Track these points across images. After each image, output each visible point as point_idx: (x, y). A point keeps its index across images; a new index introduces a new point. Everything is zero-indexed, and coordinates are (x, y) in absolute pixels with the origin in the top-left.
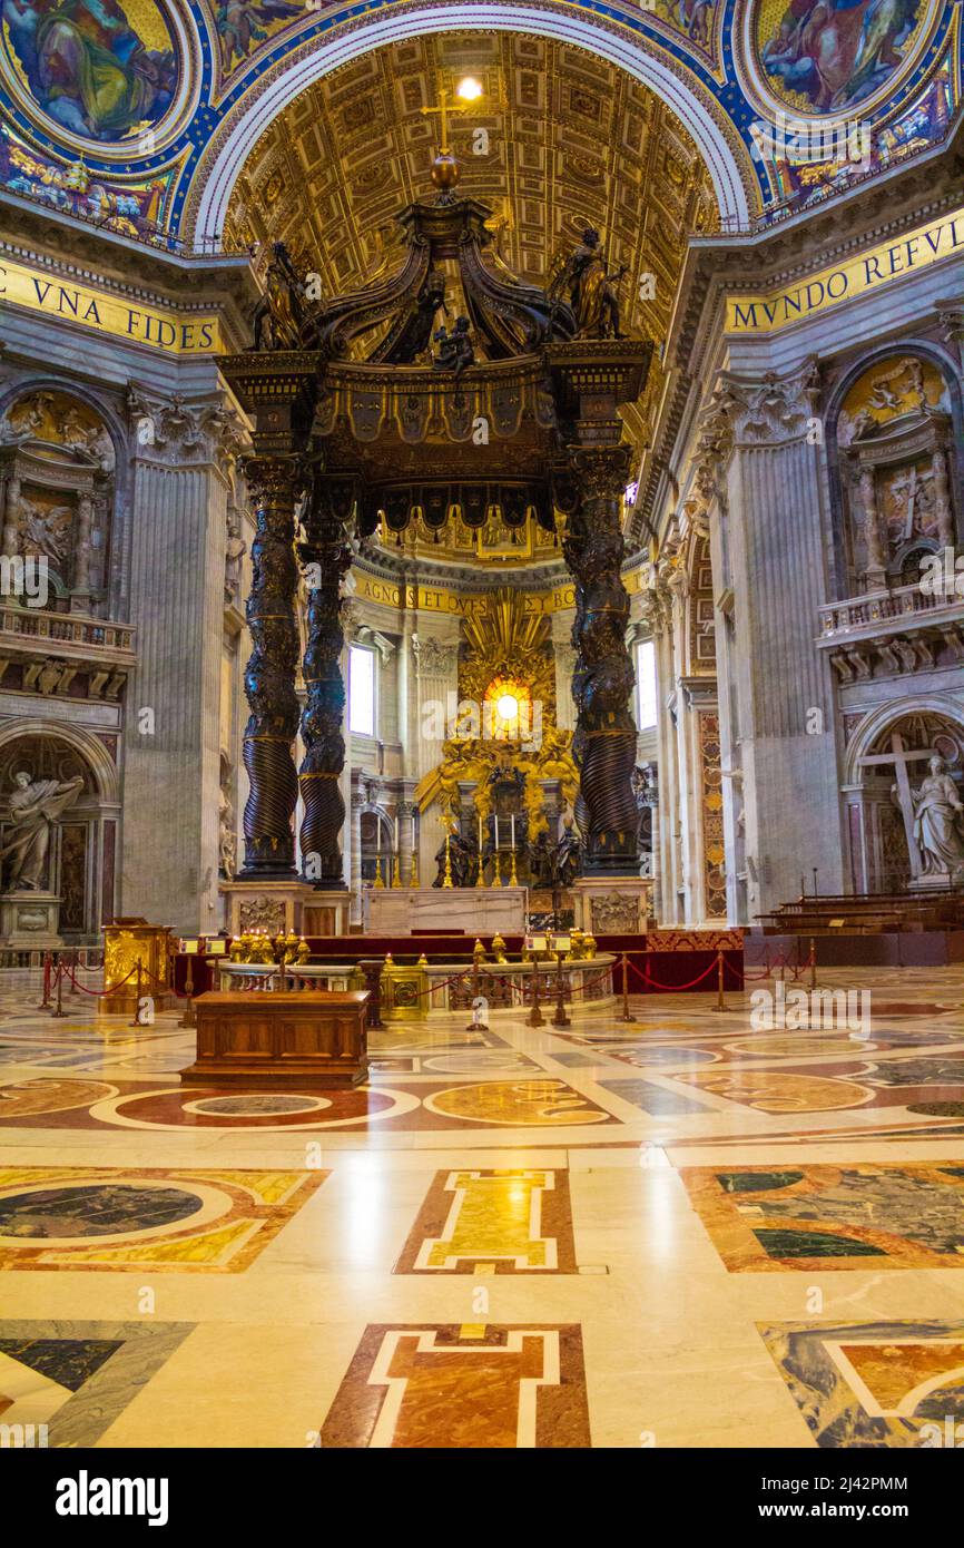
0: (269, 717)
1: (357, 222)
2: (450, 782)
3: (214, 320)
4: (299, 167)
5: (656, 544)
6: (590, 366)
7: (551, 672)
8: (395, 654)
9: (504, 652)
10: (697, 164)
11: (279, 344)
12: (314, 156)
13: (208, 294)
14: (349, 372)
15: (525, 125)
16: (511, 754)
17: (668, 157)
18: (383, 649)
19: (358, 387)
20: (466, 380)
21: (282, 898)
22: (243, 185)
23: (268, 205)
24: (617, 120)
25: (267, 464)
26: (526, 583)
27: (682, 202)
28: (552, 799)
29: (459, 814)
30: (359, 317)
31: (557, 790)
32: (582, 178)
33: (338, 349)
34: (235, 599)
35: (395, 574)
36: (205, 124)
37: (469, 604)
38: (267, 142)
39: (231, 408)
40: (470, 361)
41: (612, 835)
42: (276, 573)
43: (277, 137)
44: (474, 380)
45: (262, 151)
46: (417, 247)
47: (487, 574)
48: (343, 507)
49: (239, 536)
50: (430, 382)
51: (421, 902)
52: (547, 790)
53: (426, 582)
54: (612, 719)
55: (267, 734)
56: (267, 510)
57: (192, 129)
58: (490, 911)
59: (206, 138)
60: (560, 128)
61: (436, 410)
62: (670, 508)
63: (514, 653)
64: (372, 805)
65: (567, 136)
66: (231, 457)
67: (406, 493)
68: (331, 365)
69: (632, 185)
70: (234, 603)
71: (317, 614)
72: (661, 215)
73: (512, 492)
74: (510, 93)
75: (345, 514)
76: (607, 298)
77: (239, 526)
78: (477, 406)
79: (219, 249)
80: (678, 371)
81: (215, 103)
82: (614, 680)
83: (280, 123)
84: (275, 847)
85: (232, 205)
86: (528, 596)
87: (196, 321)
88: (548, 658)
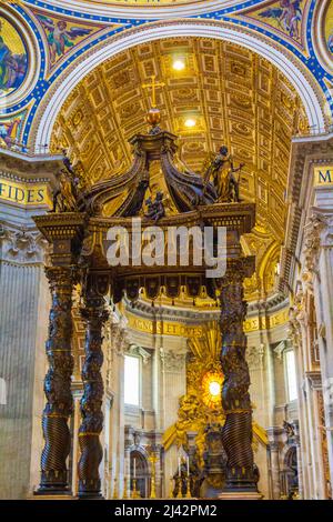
0: (56, 404)
1: (123, 131)
2: (182, 432)
3: (44, 187)
4: (91, 107)
6: (222, 217)
8: (151, 359)
9: (212, 357)
10: (296, 99)
11: (66, 209)
12: (98, 100)
13: (42, 174)
14: (101, 222)
15: (208, 81)
17: (282, 94)
18: (144, 357)
22: (61, 118)
23: (75, 126)
24: (255, 78)
25: (58, 271)
27: (291, 117)
30: (107, 194)
32: (240, 105)
33: (96, 211)
35: (151, 315)
36: (41, 89)
37: (192, 331)
38: (74, 95)
41: (238, 468)
42: (62, 327)
43: (79, 93)
45: (70, 100)
46: (139, 155)
47: (201, 314)
48: (102, 289)
53: (168, 319)
54: (237, 403)
55: (55, 413)
56: (58, 294)
57: (35, 91)
59: (42, 94)
60: (227, 82)
62: (298, 277)
64: (137, 446)
65: (230, 85)
67: (137, 280)
68: (91, 219)
69: (266, 109)
71: (90, 345)
72: (282, 124)
73: (193, 279)
74: (199, 66)
75: (105, 292)
76: (232, 181)
79: (48, 151)
80: (294, 205)
81: (47, 78)
82: (238, 382)
83: (81, 86)
84: (57, 476)
85: (55, 128)
87: (36, 188)
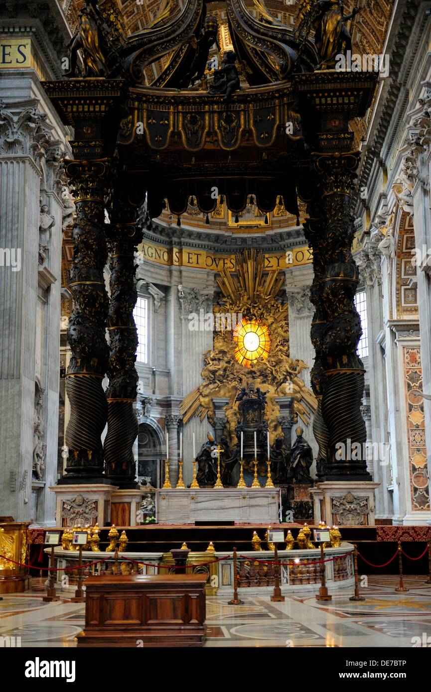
0: (86, 359)
2: (207, 399)
3: (27, 41)
5: (369, 215)
7: (285, 314)
8: (165, 300)
9: (249, 299)
13: (22, 20)
14: (145, 95)
16: (254, 378)
18: (156, 296)
19: (152, 107)
20: (234, 102)
21: (95, 497)
25: (83, 166)
26: (265, 245)
28: (286, 413)
29: (214, 425)
30: (151, 51)
31: (290, 406)
34: (46, 261)
37: (222, 262)
39: (42, 112)
40: (237, 86)
42: (92, 250)
44: (239, 102)
47: (235, 239)
48: (137, 197)
49: (48, 212)
50: (206, 103)
51: (199, 499)
52: (282, 407)
53: (189, 245)
54: (345, 360)
55: (85, 371)
56: (84, 202)
58: (252, 506)
61: (211, 126)
62: (381, 188)
63: (255, 299)
64: (147, 418)
66: (42, 151)
67: (183, 185)
68: (131, 89)
70: (45, 264)
71: (117, 277)
77: (49, 205)
78: (242, 122)
84: (90, 458)
86: (267, 256)
87: (13, 42)
88: (282, 304)
